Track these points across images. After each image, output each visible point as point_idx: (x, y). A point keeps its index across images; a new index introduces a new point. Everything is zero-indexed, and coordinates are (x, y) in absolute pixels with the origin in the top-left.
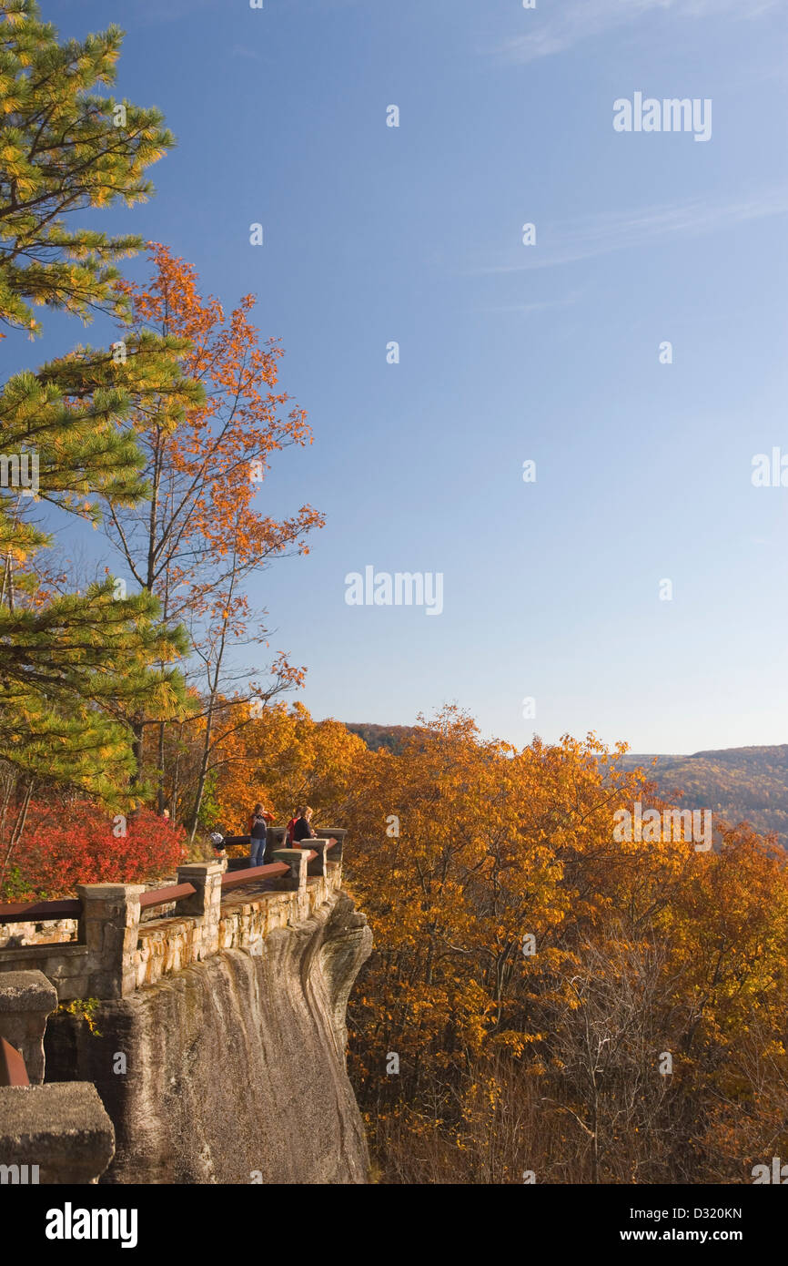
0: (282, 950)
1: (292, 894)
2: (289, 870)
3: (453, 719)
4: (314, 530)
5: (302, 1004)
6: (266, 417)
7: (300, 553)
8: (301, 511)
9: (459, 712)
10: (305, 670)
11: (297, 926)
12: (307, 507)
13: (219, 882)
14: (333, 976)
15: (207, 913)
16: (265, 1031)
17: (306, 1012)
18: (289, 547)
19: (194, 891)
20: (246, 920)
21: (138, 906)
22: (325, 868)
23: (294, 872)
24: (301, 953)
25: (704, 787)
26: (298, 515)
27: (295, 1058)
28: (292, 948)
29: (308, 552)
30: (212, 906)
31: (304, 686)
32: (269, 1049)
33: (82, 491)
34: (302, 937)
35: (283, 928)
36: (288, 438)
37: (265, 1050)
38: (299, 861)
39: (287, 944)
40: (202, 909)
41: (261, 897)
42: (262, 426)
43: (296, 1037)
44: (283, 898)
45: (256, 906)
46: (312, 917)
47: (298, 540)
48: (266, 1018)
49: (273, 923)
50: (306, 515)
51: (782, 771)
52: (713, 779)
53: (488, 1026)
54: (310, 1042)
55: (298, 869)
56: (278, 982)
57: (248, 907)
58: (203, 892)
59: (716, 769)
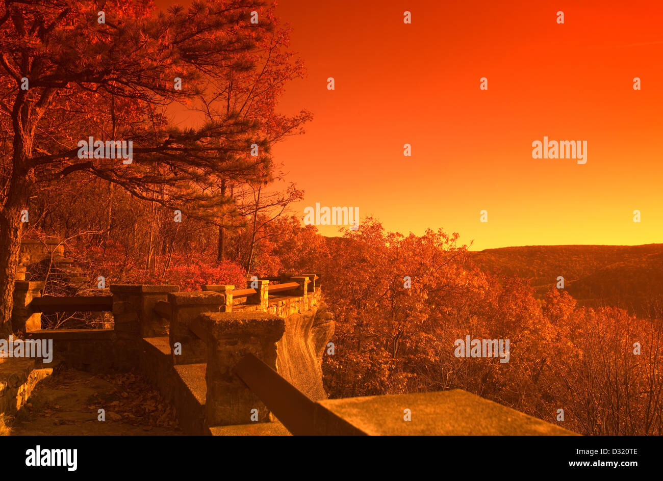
0: (297, 324)
1: (301, 298)
2: (299, 286)
3: (370, 224)
4: (307, 122)
5: (306, 351)
6: (284, 63)
7: (300, 133)
8: (302, 112)
9: (374, 221)
10: (303, 191)
11: (303, 313)
12: (304, 110)
13: (267, 289)
14: (316, 344)
15: (262, 303)
16: (290, 361)
17: (308, 355)
18: (294, 130)
19: (256, 292)
20: (280, 309)
21: (232, 296)
22: (314, 288)
23: (302, 287)
24: (305, 327)
25: (487, 267)
26: (299, 115)
27: (304, 376)
28: (301, 324)
29: (304, 133)
30: (264, 300)
31: (303, 199)
32: (292, 370)
33: (221, 66)
34: (306, 319)
35: (297, 314)
36: (295, 74)
37: (290, 371)
38: (304, 282)
39: (299, 321)
40: (260, 301)
41: (287, 299)
42: (282, 68)
43: (304, 366)
44: (297, 299)
45: (284, 302)
46: (309, 310)
47: (299, 128)
48: (290, 356)
49: (292, 311)
50: (304, 114)
51: (525, 259)
52: (491, 263)
53: (390, 369)
54: (310, 369)
55: (303, 286)
56: (295, 339)
57: (281, 302)
58: (260, 293)
59: (493, 258)
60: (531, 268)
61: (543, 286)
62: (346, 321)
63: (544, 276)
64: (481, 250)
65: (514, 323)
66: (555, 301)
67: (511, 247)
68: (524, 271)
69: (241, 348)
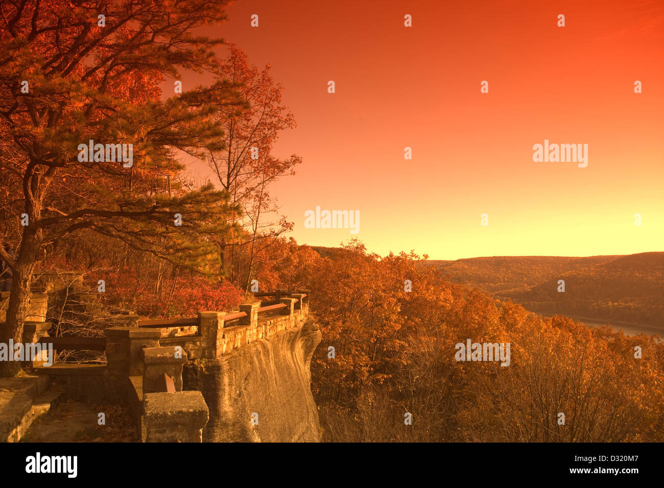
0: (283, 340)
1: (288, 317)
2: (286, 307)
3: (355, 245)
4: (297, 164)
5: (292, 362)
6: (277, 116)
7: (291, 174)
8: (292, 156)
9: (358, 242)
10: (293, 223)
11: (289, 330)
12: (294, 155)
13: (257, 311)
14: (305, 350)
15: (252, 324)
16: (276, 372)
17: (293, 365)
18: (287, 171)
19: (247, 315)
20: (268, 327)
21: (223, 321)
22: (301, 306)
23: (288, 307)
24: (291, 341)
25: (461, 274)
26: (290, 158)
27: (289, 383)
28: (287, 339)
29: (294, 174)
30: (254, 321)
31: (293, 230)
32: (278, 380)
33: (197, 147)
34: (292, 334)
35: (284, 331)
36: (286, 125)
37: (276, 380)
38: (290, 303)
39: (285, 337)
40: (250, 322)
41: (274, 318)
42: (274, 120)
43: (289, 375)
44: (284, 318)
45: (272, 321)
46: (296, 326)
47: (290, 169)
48: (277, 367)
49: (279, 328)
50: (294, 158)
51: (493, 267)
52: (465, 270)
53: (369, 371)
54: (295, 377)
55: (290, 306)
56: (282, 353)
57: (269, 322)
58: (250, 316)
59: (466, 267)
60: (498, 275)
61: (508, 290)
62: (333, 329)
63: (508, 282)
64: (456, 259)
65: (476, 330)
66: (511, 312)
67: (482, 257)
68: (492, 277)
69: (170, 435)
